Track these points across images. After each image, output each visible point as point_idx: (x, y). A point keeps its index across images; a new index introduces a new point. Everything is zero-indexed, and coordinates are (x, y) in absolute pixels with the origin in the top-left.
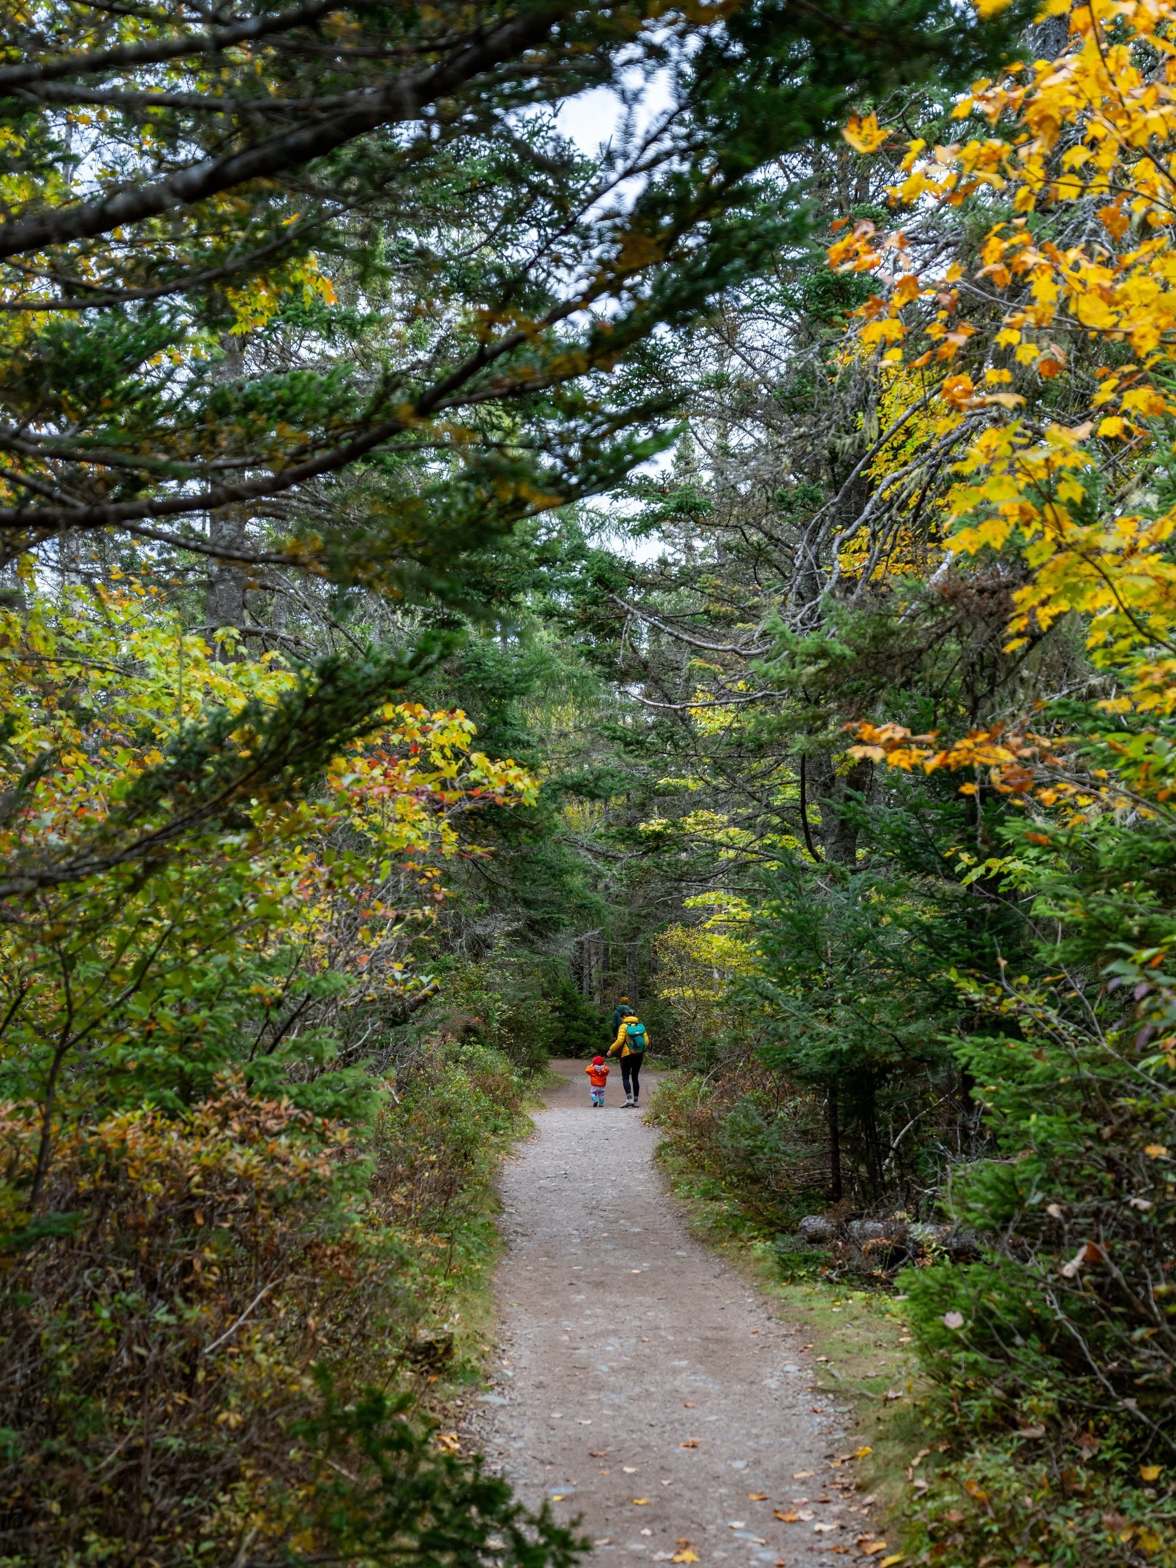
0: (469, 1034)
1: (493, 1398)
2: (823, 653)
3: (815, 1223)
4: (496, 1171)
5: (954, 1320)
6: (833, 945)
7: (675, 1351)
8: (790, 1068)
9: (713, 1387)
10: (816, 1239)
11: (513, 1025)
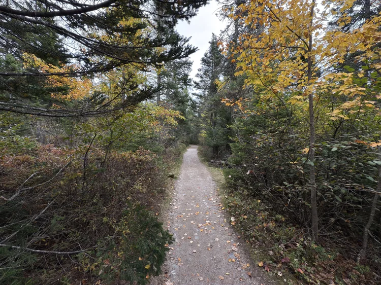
0: (182, 142)
1: (178, 181)
2: (215, 100)
3: (212, 161)
4: (183, 154)
5: (230, 176)
6: (214, 134)
7: (198, 175)
8: (210, 146)
9: (202, 180)
10: (212, 162)
11: (186, 142)
